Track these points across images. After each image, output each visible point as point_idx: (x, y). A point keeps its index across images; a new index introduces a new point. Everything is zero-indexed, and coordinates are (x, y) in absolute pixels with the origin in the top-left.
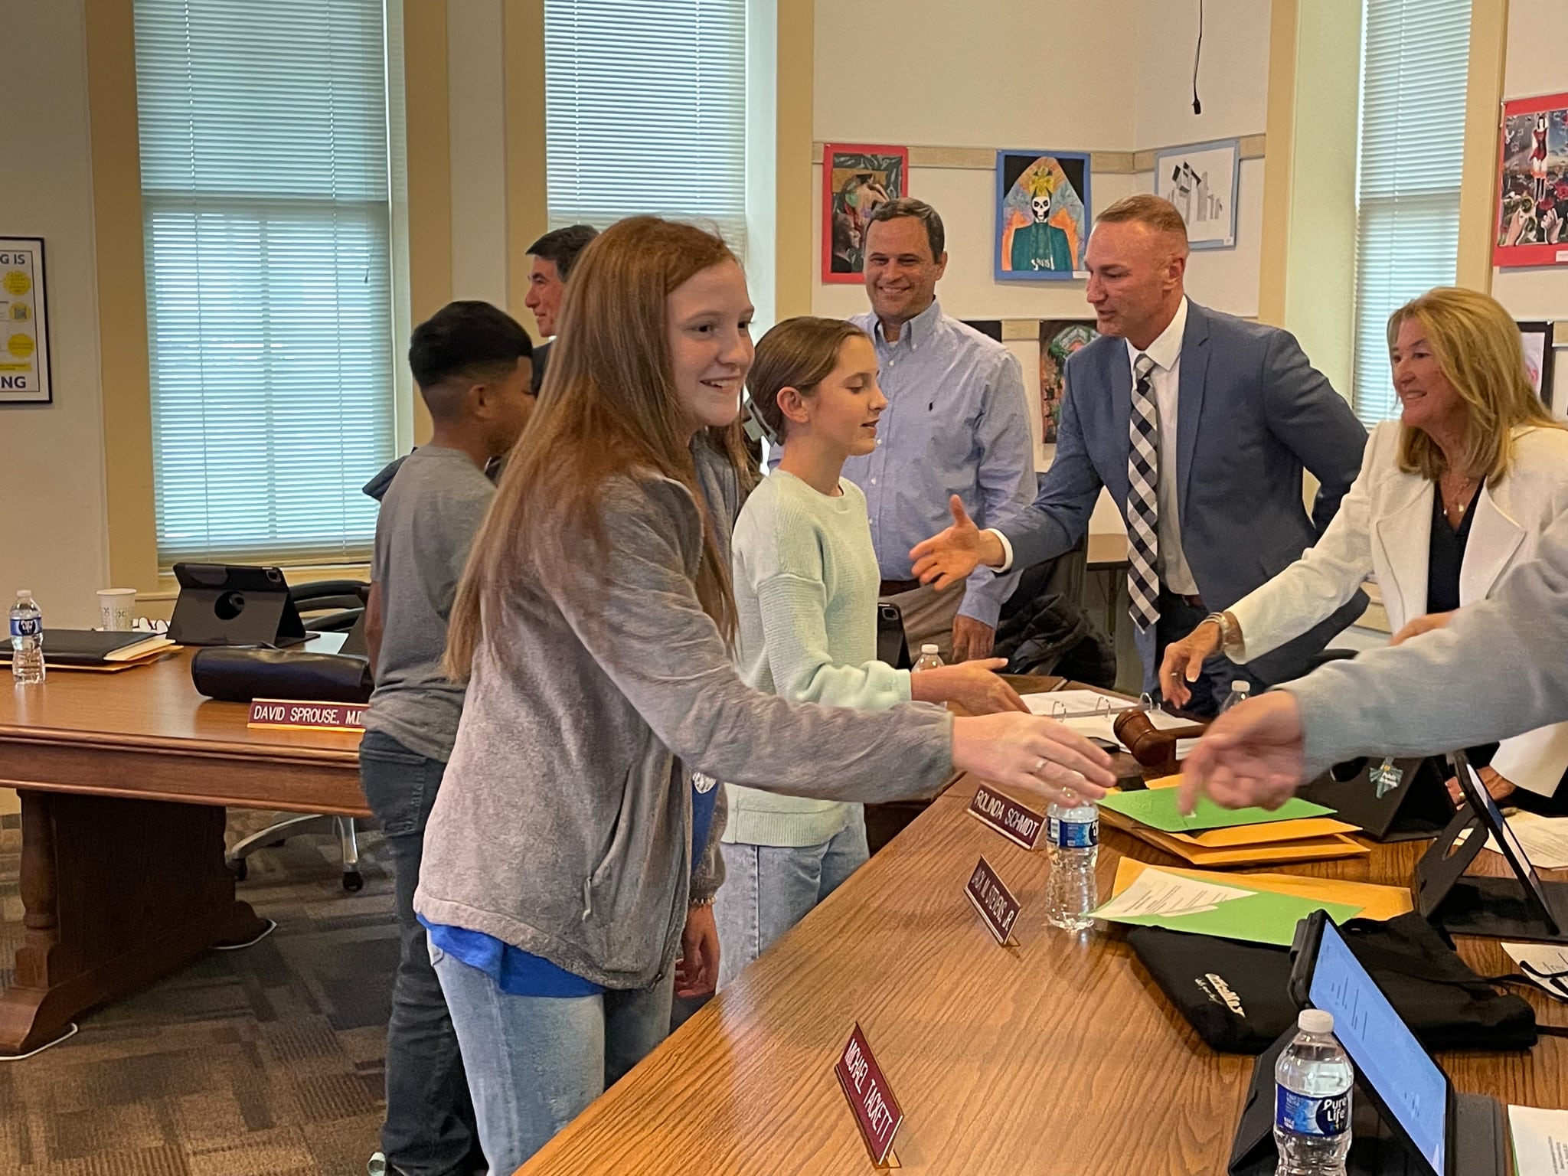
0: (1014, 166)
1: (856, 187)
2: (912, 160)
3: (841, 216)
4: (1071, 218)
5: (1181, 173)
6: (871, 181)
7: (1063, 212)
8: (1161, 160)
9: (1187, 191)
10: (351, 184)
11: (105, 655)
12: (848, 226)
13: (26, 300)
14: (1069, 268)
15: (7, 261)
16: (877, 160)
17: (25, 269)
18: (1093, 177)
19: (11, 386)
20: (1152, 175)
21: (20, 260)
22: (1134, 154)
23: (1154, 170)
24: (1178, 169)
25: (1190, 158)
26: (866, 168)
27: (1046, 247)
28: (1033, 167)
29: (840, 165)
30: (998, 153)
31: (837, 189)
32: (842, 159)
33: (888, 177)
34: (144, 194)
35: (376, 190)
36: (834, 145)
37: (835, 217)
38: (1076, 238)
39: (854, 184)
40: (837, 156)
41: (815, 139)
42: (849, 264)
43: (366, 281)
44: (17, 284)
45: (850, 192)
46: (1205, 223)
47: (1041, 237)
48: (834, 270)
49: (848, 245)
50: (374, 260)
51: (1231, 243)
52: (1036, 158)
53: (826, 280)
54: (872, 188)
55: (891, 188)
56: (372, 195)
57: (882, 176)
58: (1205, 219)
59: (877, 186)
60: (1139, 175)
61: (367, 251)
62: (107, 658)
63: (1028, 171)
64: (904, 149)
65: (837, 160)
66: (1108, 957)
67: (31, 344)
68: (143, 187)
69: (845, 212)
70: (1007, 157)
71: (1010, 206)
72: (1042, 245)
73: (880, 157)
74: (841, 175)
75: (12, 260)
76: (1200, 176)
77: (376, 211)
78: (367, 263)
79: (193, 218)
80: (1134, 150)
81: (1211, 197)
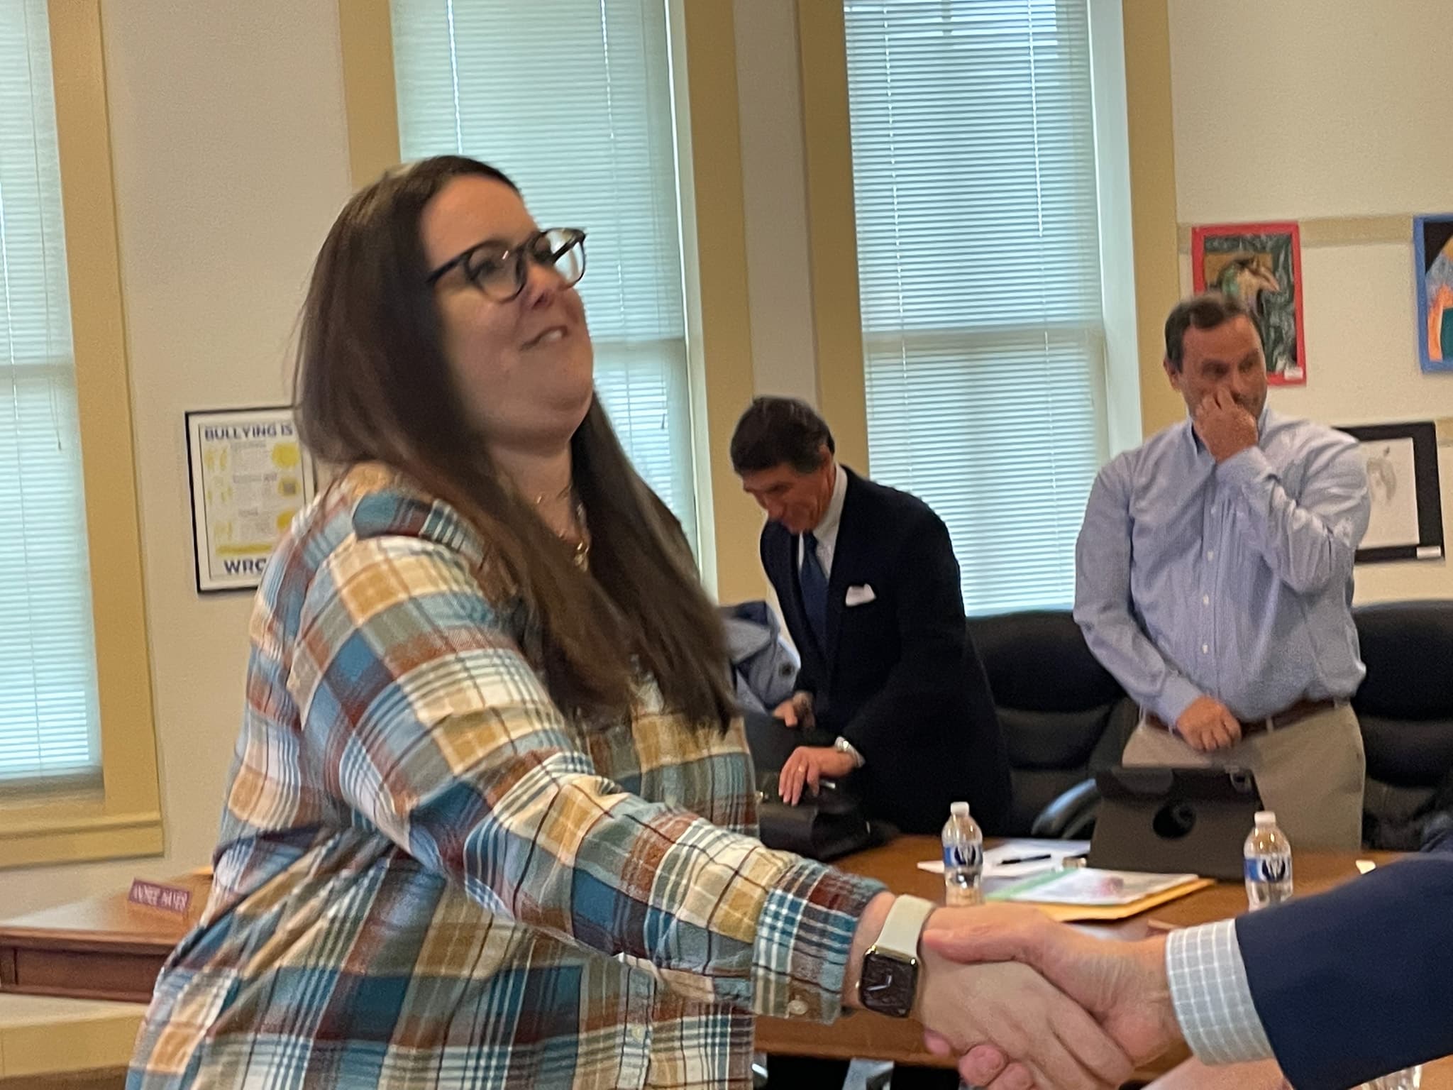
1: (1235, 275)
2: (1304, 237)
6: (1253, 265)
10: (642, 321)
13: (295, 474)
15: (275, 433)
16: (1260, 241)
17: (293, 440)
21: (288, 429)
26: (1247, 251)
29: (1214, 250)
30: (1416, 220)
31: (1211, 275)
32: (1216, 243)
33: (1275, 260)
35: (670, 325)
36: (1205, 229)
39: (1232, 271)
40: (1209, 241)
41: (1180, 223)
43: (663, 429)
44: (284, 456)
45: (1229, 280)
50: (671, 404)
54: (1255, 273)
55: (1281, 271)
56: (667, 331)
57: (1268, 259)
59: (1262, 270)
64: (1293, 225)
65: (1209, 245)
73: (1263, 237)
74: (1214, 262)
75: (279, 429)
77: (675, 348)
78: (664, 409)
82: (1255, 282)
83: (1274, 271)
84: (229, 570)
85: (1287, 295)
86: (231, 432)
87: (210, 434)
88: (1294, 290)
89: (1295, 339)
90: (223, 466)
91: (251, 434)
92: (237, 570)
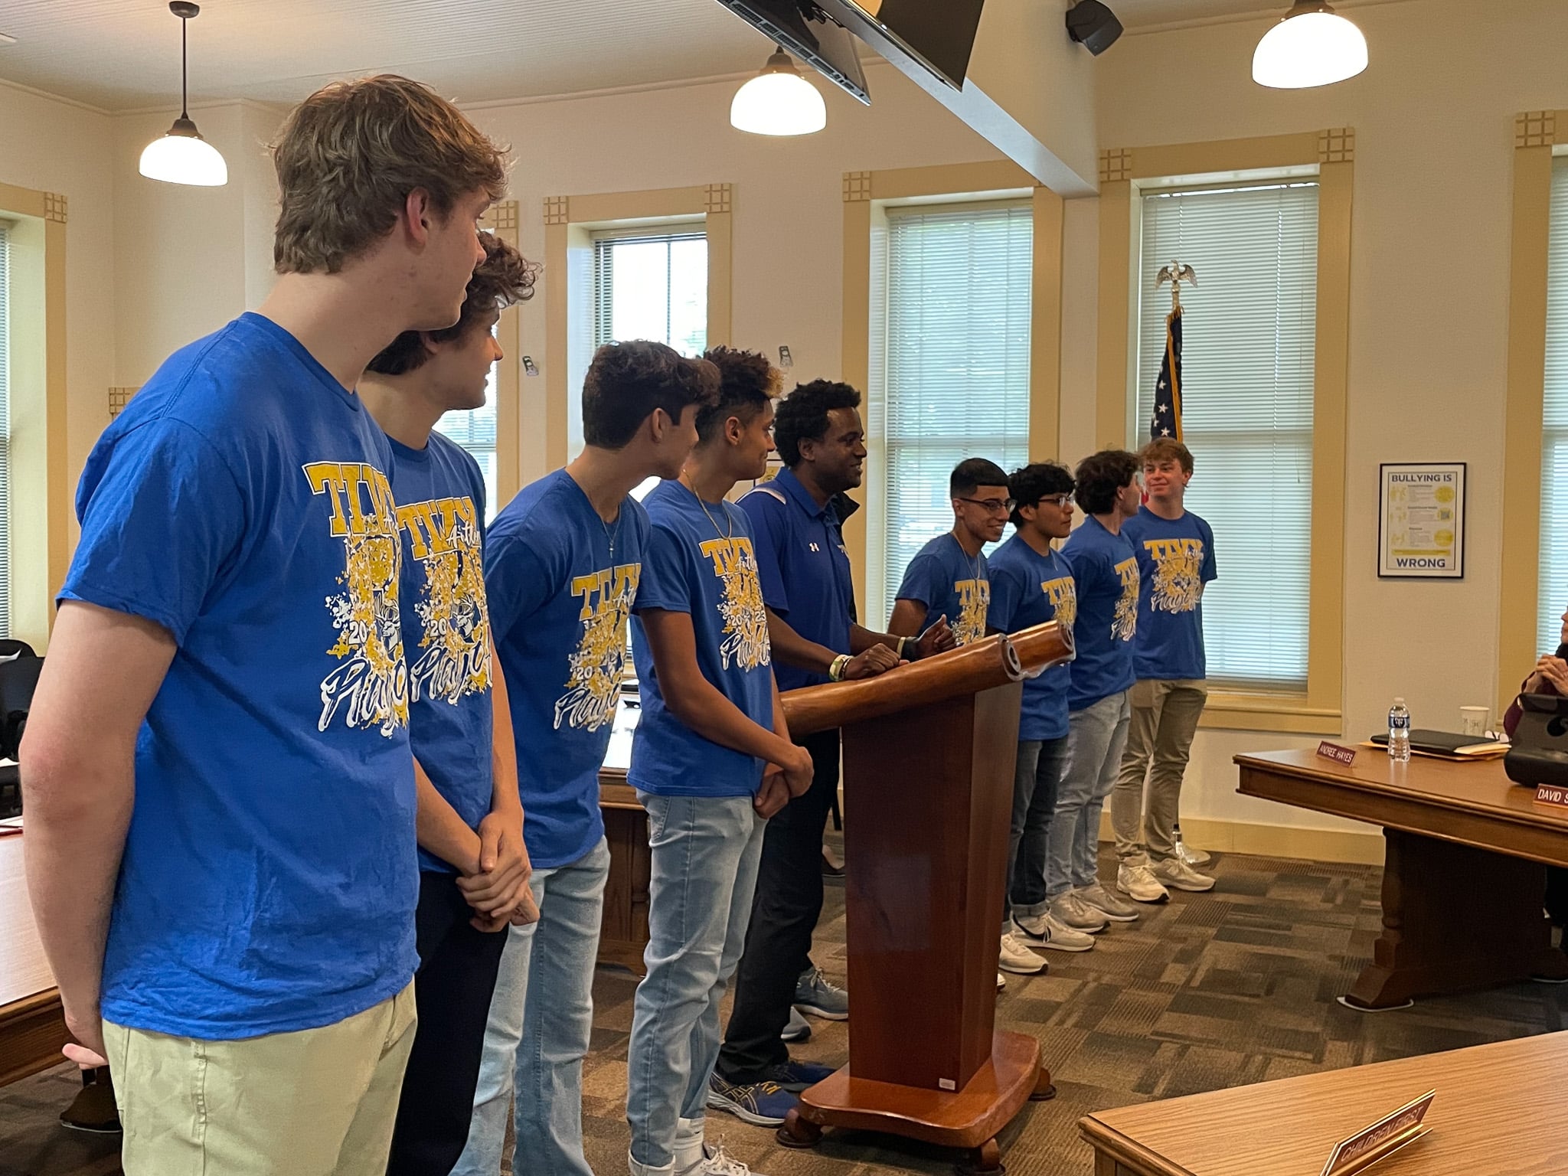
11: (1455, 749)
13: (1449, 506)
15: (1439, 480)
17: (1451, 485)
19: (1434, 565)
21: (1448, 478)
34: (1544, 428)
44: (1444, 495)
62: (1458, 751)
67: (1451, 537)
68: (1544, 423)
75: (1442, 478)
84: (1400, 565)
86: (1409, 478)
87: (1395, 478)
90: (1401, 499)
91: (1422, 479)
92: (1405, 565)
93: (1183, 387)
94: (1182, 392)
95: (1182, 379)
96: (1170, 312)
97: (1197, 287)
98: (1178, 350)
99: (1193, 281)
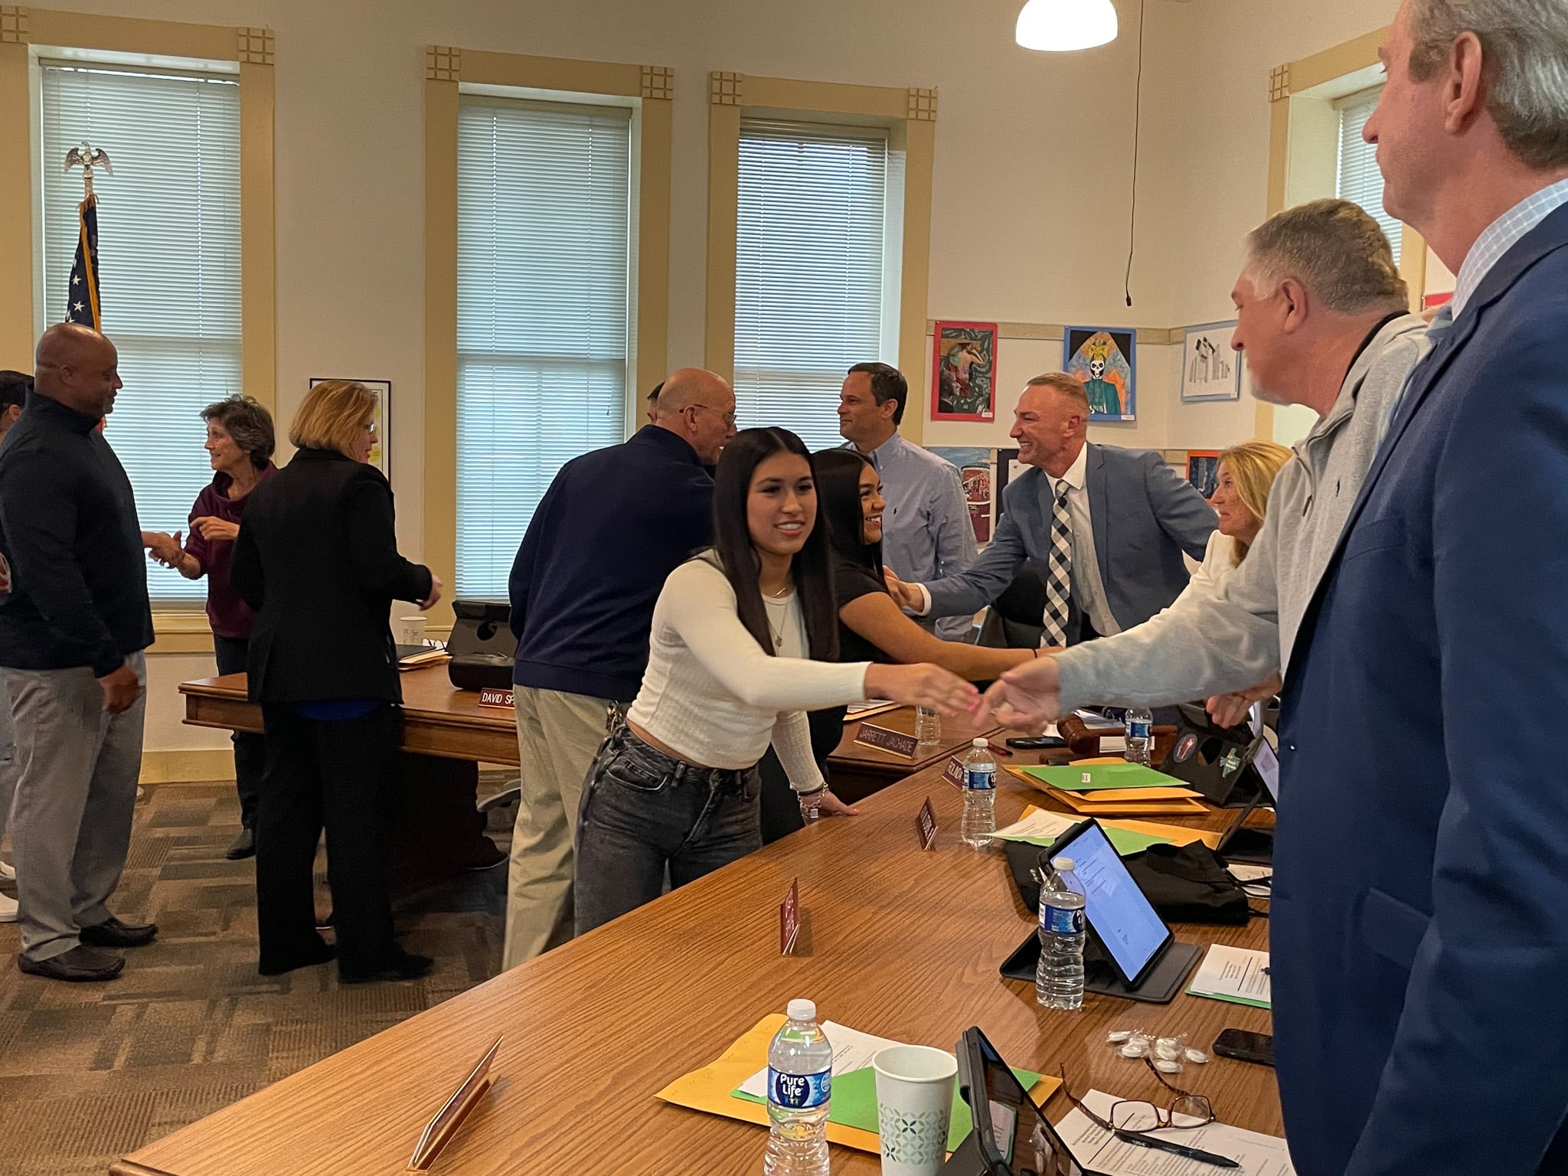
0: (1077, 338)
1: (958, 351)
2: (1000, 333)
3: (947, 372)
4: (1120, 376)
5: (1202, 346)
6: (969, 347)
7: (1114, 371)
8: (1189, 335)
9: (1206, 358)
10: (600, 347)
12: (952, 380)
14: (1118, 412)
16: (974, 332)
18: (1137, 346)
20: (1181, 346)
22: (1170, 330)
23: (1184, 342)
24: (1199, 342)
25: (1207, 334)
26: (966, 338)
27: (1101, 397)
28: (1092, 339)
29: (947, 336)
30: (1066, 329)
31: (944, 353)
32: (948, 332)
33: (982, 345)
34: (458, 352)
35: (617, 351)
36: (943, 322)
37: (942, 373)
38: (1124, 391)
39: (956, 349)
40: (944, 330)
41: (929, 318)
42: (952, 407)
43: (608, 414)
45: (953, 355)
46: (1217, 381)
47: (1097, 390)
48: (940, 411)
49: (951, 393)
50: (614, 399)
51: (1236, 396)
52: (1094, 333)
53: (934, 418)
54: (969, 353)
55: (985, 352)
56: (615, 355)
57: (977, 344)
58: (1218, 379)
59: (974, 351)
60: (1174, 346)
61: (609, 393)
63: (1088, 341)
64: (995, 325)
65: (944, 333)
66: (990, 861)
67: (380, 453)
68: (458, 348)
69: (950, 370)
70: (1072, 331)
71: (1074, 366)
72: (1097, 395)
73: (976, 331)
76: (1214, 347)
77: (618, 366)
78: (609, 402)
79: (492, 369)
80: (1170, 327)
81: (1222, 362)
82: (969, 357)
83: (980, 353)
85: (987, 367)
88: (992, 365)
89: (989, 395)
93: (100, 285)
94: (100, 290)
95: (100, 276)
96: (83, 200)
97: (113, 176)
98: (94, 244)
99: (109, 169)
